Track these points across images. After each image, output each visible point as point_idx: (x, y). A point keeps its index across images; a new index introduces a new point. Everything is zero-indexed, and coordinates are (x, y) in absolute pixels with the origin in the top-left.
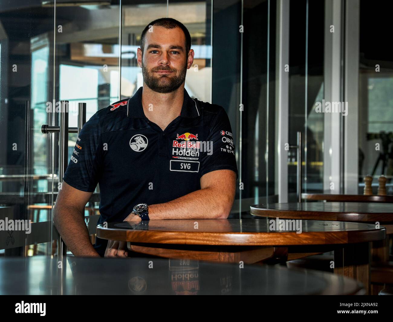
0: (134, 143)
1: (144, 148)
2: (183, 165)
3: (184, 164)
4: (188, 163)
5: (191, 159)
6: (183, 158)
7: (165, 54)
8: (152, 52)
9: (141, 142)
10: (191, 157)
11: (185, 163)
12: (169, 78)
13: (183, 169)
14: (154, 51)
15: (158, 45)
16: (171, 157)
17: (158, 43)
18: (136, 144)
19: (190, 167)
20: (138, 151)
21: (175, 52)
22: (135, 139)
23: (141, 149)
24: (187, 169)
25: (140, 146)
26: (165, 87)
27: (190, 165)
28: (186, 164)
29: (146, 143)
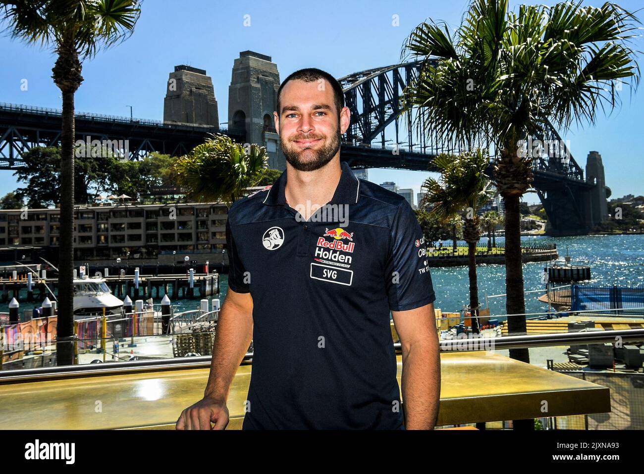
0: (268, 238)
1: (279, 245)
2: (326, 272)
3: (328, 271)
4: (333, 270)
5: (338, 265)
6: (327, 262)
7: (306, 117)
8: (290, 116)
9: (276, 238)
10: (338, 262)
11: (330, 269)
12: (315, 151)
13: (326, 278)
14: (291, 115)
15: (295, 107)
16: (313, 258)
17: (296, 104)
18: (271, 240)
19: (336, 275)
20: (271, 249)
21: (321, 114)
22: (269, 233)
23: (276, 246)
24: (331, 278)
25: (274, 242)
26: (311, 163)
27: (336, 273)
28: (331, 271)
29: (282, 238)
